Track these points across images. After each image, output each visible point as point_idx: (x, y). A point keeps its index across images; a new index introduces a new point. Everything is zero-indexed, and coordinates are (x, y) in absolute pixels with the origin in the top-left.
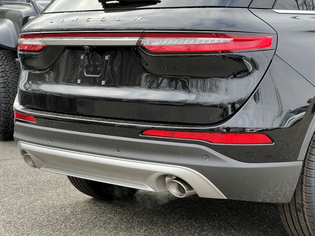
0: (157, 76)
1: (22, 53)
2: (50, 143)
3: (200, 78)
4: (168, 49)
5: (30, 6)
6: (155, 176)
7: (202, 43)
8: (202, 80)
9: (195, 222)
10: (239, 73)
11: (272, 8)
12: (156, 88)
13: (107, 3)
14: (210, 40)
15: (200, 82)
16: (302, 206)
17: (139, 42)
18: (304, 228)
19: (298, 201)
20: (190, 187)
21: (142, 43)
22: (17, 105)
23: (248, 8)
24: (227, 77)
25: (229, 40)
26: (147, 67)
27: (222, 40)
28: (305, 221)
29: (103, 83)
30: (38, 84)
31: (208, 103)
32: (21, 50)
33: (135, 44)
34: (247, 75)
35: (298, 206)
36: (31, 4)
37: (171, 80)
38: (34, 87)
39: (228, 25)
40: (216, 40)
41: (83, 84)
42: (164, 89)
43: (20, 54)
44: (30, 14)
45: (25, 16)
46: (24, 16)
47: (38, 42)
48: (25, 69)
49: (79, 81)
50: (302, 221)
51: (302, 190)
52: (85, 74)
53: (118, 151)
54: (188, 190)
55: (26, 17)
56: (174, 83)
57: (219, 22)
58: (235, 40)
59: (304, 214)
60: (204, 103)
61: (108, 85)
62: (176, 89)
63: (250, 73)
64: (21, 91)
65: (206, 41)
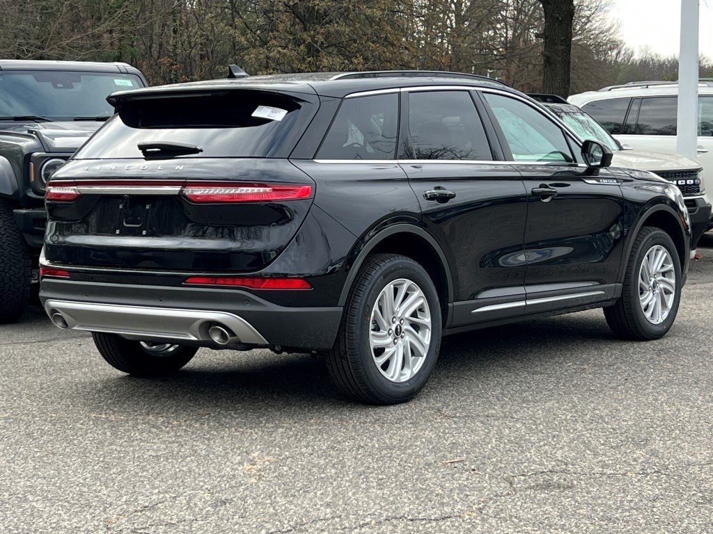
0: (203, 226)
1: (49, 202)
2: (86, 298)
3: (244, 226)
4: (216, 199)
5: (33, 138)
6: (197, 324)
7: (243, 192)
8: (246, 228)
9: (247, 389)
10: (280, 220)
11: (314, 158)
12: (201, 236)
13: (148, 150)
14: (250, 190)
15: (245, 230)
16: (346, 353)
17: (181, 191)
18: (349, 377)
19: (342, 348)
20: (232, 333)
21: (184, 192)
22: (43, 260)
23: (288, 158)
24: (269, 225)
25: (268, 189)
26: (189, 217)
27: (262, 190)
28: (349, 368)
29: (144, 233)
30: (64, 235)
31: (252, 250)
32: (48, 200)
33: (177, 193)
34: (288, 222)
35: (342, 353)
36: (35, 136)
37: (217, 228)
38: (61, 239)
39: (270, 176)
40: (256, 190)
41: (122, 234)
42: (210, 238)
43: (47, 204)
44: (34, 149)
45: (28, 152)
46: (25, 152)
47: (70, 190)
48: (53, 220)
49: (118, 232)
50: (346, 368)
51: (345, 337)
52: (125, 224)
53: (161, 301)
54: (230, 336)
55: (28, 154)
56: (220, 230)
57: (263, 173)
58: (274, 190)
59: (347, 361)
60: (248, 250)
61: (149, 235)
62: (222, 237)
63: (291, 220)
64: (48, 245)
65: (247, 190)
